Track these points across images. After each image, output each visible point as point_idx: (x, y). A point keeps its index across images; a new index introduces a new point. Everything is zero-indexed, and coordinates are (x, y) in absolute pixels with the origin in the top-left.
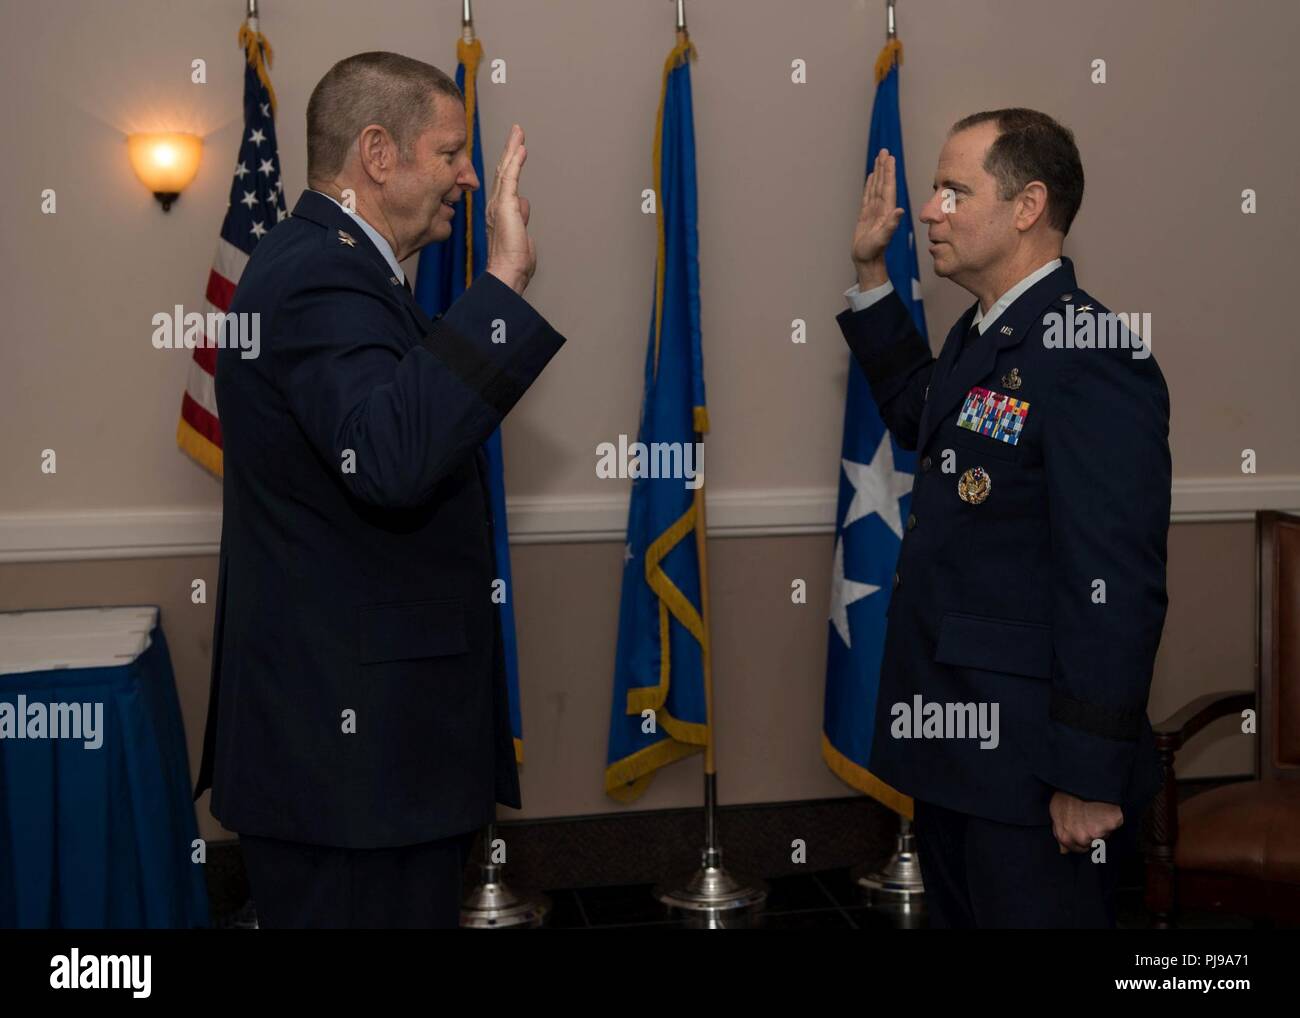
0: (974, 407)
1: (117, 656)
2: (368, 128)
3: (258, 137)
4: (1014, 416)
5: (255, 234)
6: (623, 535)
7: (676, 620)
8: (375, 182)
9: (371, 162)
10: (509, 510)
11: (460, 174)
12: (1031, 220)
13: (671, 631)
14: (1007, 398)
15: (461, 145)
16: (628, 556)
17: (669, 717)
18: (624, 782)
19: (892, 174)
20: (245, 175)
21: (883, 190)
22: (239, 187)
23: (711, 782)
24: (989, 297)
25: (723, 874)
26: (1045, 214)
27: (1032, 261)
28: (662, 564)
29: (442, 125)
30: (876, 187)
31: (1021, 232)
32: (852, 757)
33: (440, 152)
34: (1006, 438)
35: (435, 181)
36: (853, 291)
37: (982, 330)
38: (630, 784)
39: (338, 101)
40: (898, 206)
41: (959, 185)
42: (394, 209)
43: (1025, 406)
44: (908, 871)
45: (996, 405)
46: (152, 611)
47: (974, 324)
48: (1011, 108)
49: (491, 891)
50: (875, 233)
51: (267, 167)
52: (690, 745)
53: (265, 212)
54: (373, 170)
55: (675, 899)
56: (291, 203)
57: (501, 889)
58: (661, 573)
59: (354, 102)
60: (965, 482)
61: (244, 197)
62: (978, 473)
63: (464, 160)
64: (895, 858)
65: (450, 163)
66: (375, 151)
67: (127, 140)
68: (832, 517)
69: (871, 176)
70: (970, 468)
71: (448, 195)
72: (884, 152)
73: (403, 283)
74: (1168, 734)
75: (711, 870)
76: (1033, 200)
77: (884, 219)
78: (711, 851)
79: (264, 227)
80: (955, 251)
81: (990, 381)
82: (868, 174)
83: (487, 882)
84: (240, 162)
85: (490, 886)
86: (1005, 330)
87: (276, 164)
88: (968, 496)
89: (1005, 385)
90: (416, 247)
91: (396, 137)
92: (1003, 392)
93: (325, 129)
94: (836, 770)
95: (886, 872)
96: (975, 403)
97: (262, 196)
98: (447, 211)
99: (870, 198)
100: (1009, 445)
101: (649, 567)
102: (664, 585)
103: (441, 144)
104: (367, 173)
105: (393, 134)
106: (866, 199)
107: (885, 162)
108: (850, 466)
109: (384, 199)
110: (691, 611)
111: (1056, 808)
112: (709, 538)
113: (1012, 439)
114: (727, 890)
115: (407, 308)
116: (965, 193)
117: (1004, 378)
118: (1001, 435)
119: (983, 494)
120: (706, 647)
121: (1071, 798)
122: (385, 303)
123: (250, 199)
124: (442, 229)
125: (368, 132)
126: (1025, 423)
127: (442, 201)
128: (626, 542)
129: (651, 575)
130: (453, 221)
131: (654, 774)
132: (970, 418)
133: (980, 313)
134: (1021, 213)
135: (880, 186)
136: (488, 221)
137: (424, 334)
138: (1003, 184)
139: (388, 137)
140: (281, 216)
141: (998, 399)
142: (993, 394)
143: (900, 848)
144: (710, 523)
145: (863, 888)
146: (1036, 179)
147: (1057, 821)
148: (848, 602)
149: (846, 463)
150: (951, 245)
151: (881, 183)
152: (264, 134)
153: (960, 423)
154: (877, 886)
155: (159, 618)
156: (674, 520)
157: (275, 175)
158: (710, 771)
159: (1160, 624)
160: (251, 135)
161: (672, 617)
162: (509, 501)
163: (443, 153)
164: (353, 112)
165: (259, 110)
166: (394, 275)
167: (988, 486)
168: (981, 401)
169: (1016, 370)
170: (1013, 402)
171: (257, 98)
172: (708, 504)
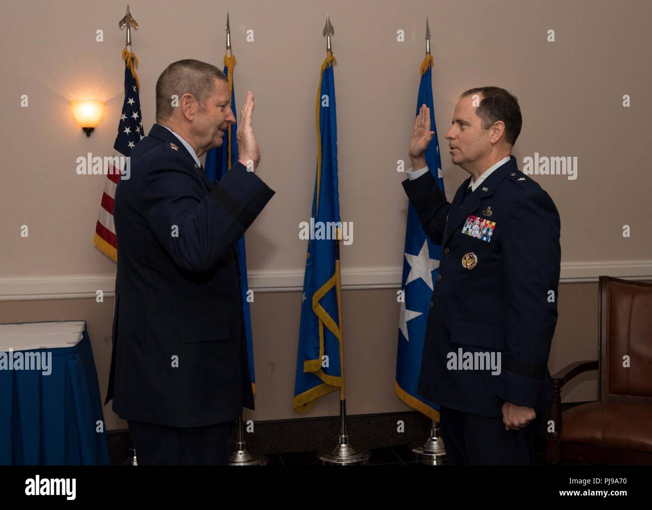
0: (470, 224)
1: (68, 343)
2: (185, 95)
3: (131, 101)
4: (488, 229)
5: (130, 147)
6: (302, 289)
7: (326, 327)
8: (188, 120)
9: (186, 111)
10: (248, 277)
11: (227, 116)
12: (497, 139)
13: (324, 333)
14: (485, 220)
15: (227, 102)
16: (304, 298)
17: (324, 374)
18: (303, 403)
19: (428, 116)
20: (125, 119)
21: (424, 123)
22: (122, 125)
23: (343, 404)
24: (477, 174)
25: (349, 447)
26: (504, 135)
27: (498, 157)
28: (320, 302)
29: (218, 93)
30: (421, 122)
31: (493, 144)
32: (409, 393)
33: (218, 106)
34: (485, 239)
35: (215, 119)
36: (410, 171)
37: (473, 189)
38: (305, 405)
39: (170, 82)
40: (431, 130)
41: (463, 121)
42: (196, 132)
43: (494, 224)
44: (436, 445)
45: (480, 223)
46: (83, 323)
47: (469, 187)
48: (489, 86)
49: (241, 454)
50: (421, 143)
51: (135, 115)
52: (334, 387)
53: (134, 136)
54: (187, 114)
55: (326, 458)
56: (147, 132)
57: (245, 453)
58: (320, 306)
59: (178, 83)
60: (465, 259)
61: (125, 130)
62: (471, 255)
63: (228, 109)
64: (429, 440)
65: (222, 111)
66: (188, 105)
67: (69, 103)
68: (400, 281)
69: (418, 116)
70: (467, 253)
71: (222, 126)
72: (424, 105)
73: (200, 167)
74: (558, 380)
75: (343, 445)
76: (499, 130)
77: (425, 137)
78: (343, 436)
79: (134, 144)
80: (462, 153)
81: (477, 213)
82: (417, 116)
83: (239, 450)
84: (123, 113)
85: (240, 452)
86: (484, 189)
87: (139, 114)
88: (467, 266)
89: (484, 215)
90: (206, 149)
91: (198, 99)
92: (483, 218)
93: (165, 95)
94: (402, 398)
95: (425, 446)
96: (470, 223)
97: (133, 129)
98: (221, 133)
99: (418, 127)
100: (486, 242)
101: (314, 304)
102: (321, 312)
103: (218, 102)
104: (185, 116)
105: (196, 98)
106: (416, 127)
107: (425, 110)
108: (408, 256)
109: (192, 128)
110: (334, 324)
111: (505, 410)
112: (342, 290)
113: (487, 239)
114: (351, 454)
115: (202, 179)
116: (467, 125)
117: (484, 211)
118: (482, 238)
119: (473, 265)
120: (340, 341)
121: (511, 404)
122: (192, 177)
123: (127, 130)
124: (219, 141)
125: (185, 97)
126: (494, 232)
127: (219, 129)
128: (303, 292)
129: (315, 307)
130: (223, 138)
131: (317, 400)
132: (468, 229)
133: (472, 182)
134: (493, 136)
135: (423, 122)
136: (238, 137)
137: (210, 191)
138: (485, 121)
139: (193, 99)
140: (142, 138)
141: (481, 221)
142: (479, 218)
143: (432, 435)
144: (342, 283)
145: (414, 453)
146: (499, 120)
147: (505, 415)
148: (408, 320)
149: (406, 254)
150: (460, 149)
151: (423, 120)
152: (134, 100)
153: (463, 232)
154: (421, 452)
155: (86, 326)
156: (326, 282)
157: (139, 119)
158: (343, 399)
159: (554, 325)
160: (128, 101)
161: (324, 326)
162: (249, 273)
163: (219, 106)
164: (178, 87)
165: (132, 89)
166: (196, 163)
167: (476, 261)
168: (473, 222)
169: (489, 208)
170: (488, 222)
171: (131, 83)
172: (342, 274)
